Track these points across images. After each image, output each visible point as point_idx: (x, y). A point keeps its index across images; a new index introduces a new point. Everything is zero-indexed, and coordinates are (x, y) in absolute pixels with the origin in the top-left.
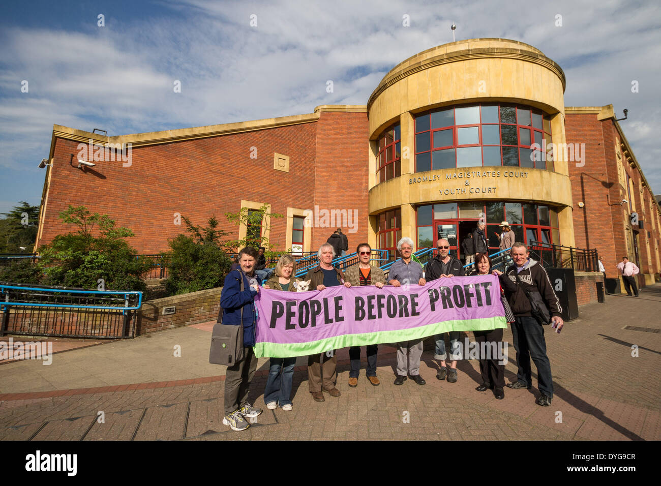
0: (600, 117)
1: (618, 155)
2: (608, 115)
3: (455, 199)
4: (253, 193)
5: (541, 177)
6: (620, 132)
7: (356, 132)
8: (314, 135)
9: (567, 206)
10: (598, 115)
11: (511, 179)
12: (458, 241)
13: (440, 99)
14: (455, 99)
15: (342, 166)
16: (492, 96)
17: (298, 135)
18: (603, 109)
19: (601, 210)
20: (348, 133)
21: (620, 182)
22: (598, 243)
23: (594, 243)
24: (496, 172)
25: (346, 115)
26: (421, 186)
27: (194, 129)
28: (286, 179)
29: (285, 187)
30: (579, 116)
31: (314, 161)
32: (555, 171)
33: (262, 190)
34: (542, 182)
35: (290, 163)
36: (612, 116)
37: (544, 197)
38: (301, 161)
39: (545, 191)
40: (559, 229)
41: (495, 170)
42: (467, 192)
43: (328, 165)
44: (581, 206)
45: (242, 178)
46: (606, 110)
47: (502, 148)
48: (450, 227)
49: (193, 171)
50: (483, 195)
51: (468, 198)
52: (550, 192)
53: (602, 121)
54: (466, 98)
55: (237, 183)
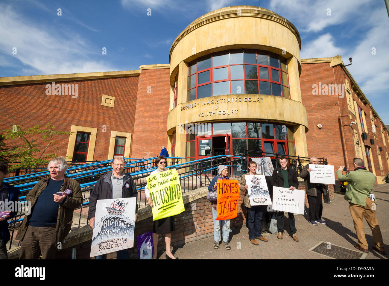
0: (332, 65)
1: (347, 91)
2: (337, 62)
3: (208, 120)
4: (82, 121)
5: (275, 101)
6: (349, 76)
7: (163, 81)
8: (136, 84)
9: (300, 125)
10: (330, 63)
11: (250, 103)
12: (211, 152)
13: (201, 49)
14: (210, 48)
15: (153, 103)
16: (236, 44)
17: (123, 84)
18: (334, 59)
19: (335, 130)
20: (158, 82)
21: (349, 109)
22: (334, 154)
23: (331, 154)
24: (238, 99)
25: (157, 71)
26: (187, 112)
27: (33, 77)
28: (111, 112)
29: (110, 117)
30: (317, 64)
31: (135, 100)
32: (291, 99)
33: (89, 119)
34: (276, 106)
35: (115, 101)
36: (340, 63)
37: (277, 117)
38: (124, 100)
39: (278, 112)
40: (294, 143)
41: (237, 97)
42: (217, 115)
43: (144, 103)
44: (319, 127)
45: (74, 110)
46: (336, 60)
47: (245, 81)
48: (207, 141)
49: (30, 105)
50: (228, 116)
51: (217, 119)
52: (283, 113)
53: (333, 67)
54: (218, 46)
55: (68, 114)
